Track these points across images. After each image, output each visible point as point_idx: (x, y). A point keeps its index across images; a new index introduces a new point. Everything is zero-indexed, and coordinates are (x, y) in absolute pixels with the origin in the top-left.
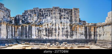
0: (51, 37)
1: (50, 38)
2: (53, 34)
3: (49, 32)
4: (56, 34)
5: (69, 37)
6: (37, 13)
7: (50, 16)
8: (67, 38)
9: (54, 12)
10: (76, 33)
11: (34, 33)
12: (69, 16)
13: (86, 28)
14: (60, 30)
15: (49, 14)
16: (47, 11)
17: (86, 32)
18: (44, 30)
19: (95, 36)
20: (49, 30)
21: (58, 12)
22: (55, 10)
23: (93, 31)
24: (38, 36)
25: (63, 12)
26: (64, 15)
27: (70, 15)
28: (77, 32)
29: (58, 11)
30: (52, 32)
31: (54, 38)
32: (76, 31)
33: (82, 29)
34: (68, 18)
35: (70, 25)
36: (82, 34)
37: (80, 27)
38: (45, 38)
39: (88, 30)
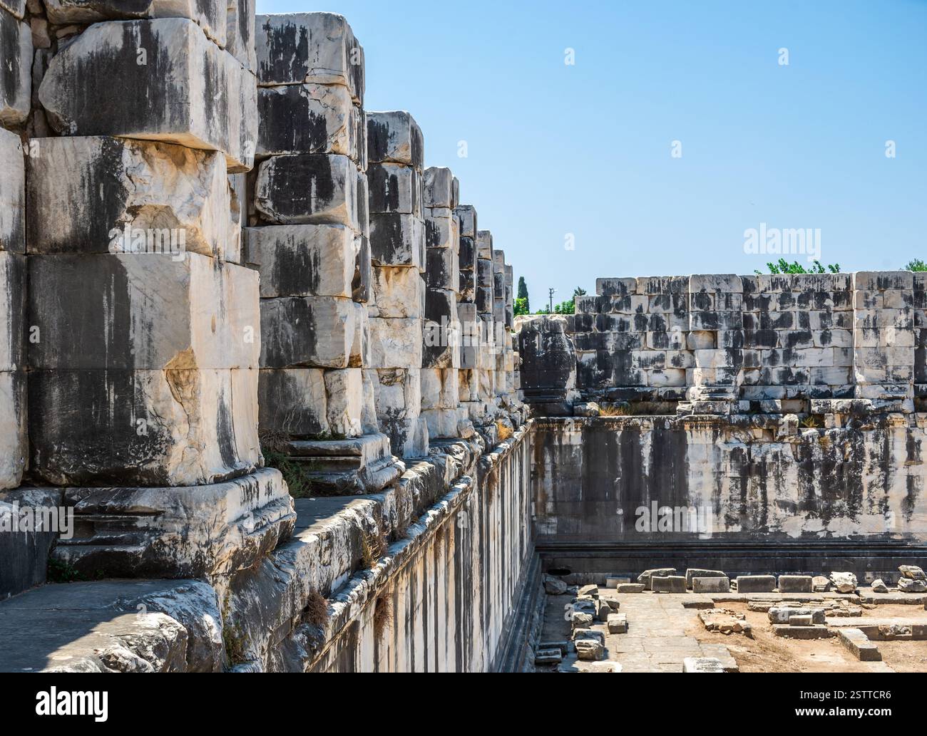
0: (846, 519)
1: (841, 527)
2: (865, 493)
3: (831, 480)
4: (891, 493)
6: (729, 317)
7: (825, 338)
9: (872, 313)
11: (708, 491)
14: (921, 462)
15: (823, 327)
16: (804, 299)
18: (786, 464)
20: (827, 465)
21: (903, 317)
22: (880, 298)
24: (735, 515)
29: (903, 304)
30: (855, 484)
31: (868, 524)
38: (796, 527)
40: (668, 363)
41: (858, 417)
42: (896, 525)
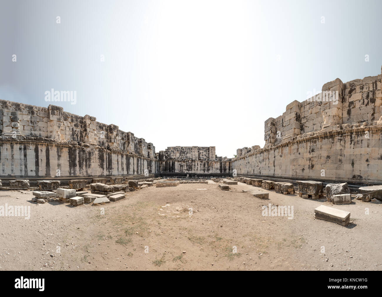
1: (190, 172)
2: (193, 169)
3: (189, 167)
4: (195, 169)
5: (206, 171)
6: (180, 151)
7: (190, 153)
8: (204, 173)
10: (212, 168)
11: (177, 168)
12: (206, 153)
13: (221, 164)
14: (198, 166)
16: (188, 149)
17: (221, 167)
18: (185, 165)
19: (229, 170)
21: (197, 151)
22: (195, 149)
23: (228, 166)
24: (180, 171)
26: (202, 153)
27: (207, 152)
31: (193, 172)
33: (218, 165)
34: (205, 155)
35: (207, 162)
36: (217, 169)
37: (216, 163)
38: (186, 172)
39: (223, 165)
40: (174, 155)
41: (192, 161)
42: (196, 172)
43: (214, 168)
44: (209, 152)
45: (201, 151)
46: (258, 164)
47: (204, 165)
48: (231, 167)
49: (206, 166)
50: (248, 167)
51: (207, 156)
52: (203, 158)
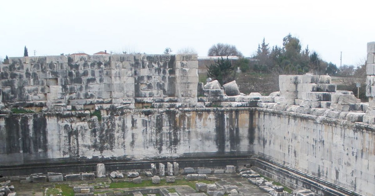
0: (109, 151)
1: (107, 154)
2: (116, 141)
3: (103, 136)
4: (126, 140)
5: (164, 147)
6: (62, 73)
7: (101, 80)
8: (160, 152)
9: (118, 70)
10: (187, 134)
11: (56, 142)
12: (164, 78)
13: (220, 117)
14: (136, 128)
15: (100, 76)
16: (93, 65)
17: (220, 129)
18: (86, 130)
19: (251, 139)
20: (102, 131)
21: (130, 72)
22: (121, 65)
23: (247, 125)
24: (67, 151)
25: (144, 67)
26: (149, 77)
27: (167, 75)
28: (189, 132)
29: (130, 67)
30: (112, 137)
31: (118, 152)
32: (187, 130)
33: (208, 122)
34: (160, 86)
35: (168, 112)
36: (206, 137)
37: (200, 116)
38: (90, 154)
39: (226, 123)
40: (40, 91)
41: (113, 111)
42: (129, 152)
43: (193, 134)
44: (172, 72)
45: (144, 72)
46: (349, 159)
47: (159, 126)
48: (256, 130)
49: (166, 128)
50: (319, 154)
51: (166, 88)
52: (151, 95)
